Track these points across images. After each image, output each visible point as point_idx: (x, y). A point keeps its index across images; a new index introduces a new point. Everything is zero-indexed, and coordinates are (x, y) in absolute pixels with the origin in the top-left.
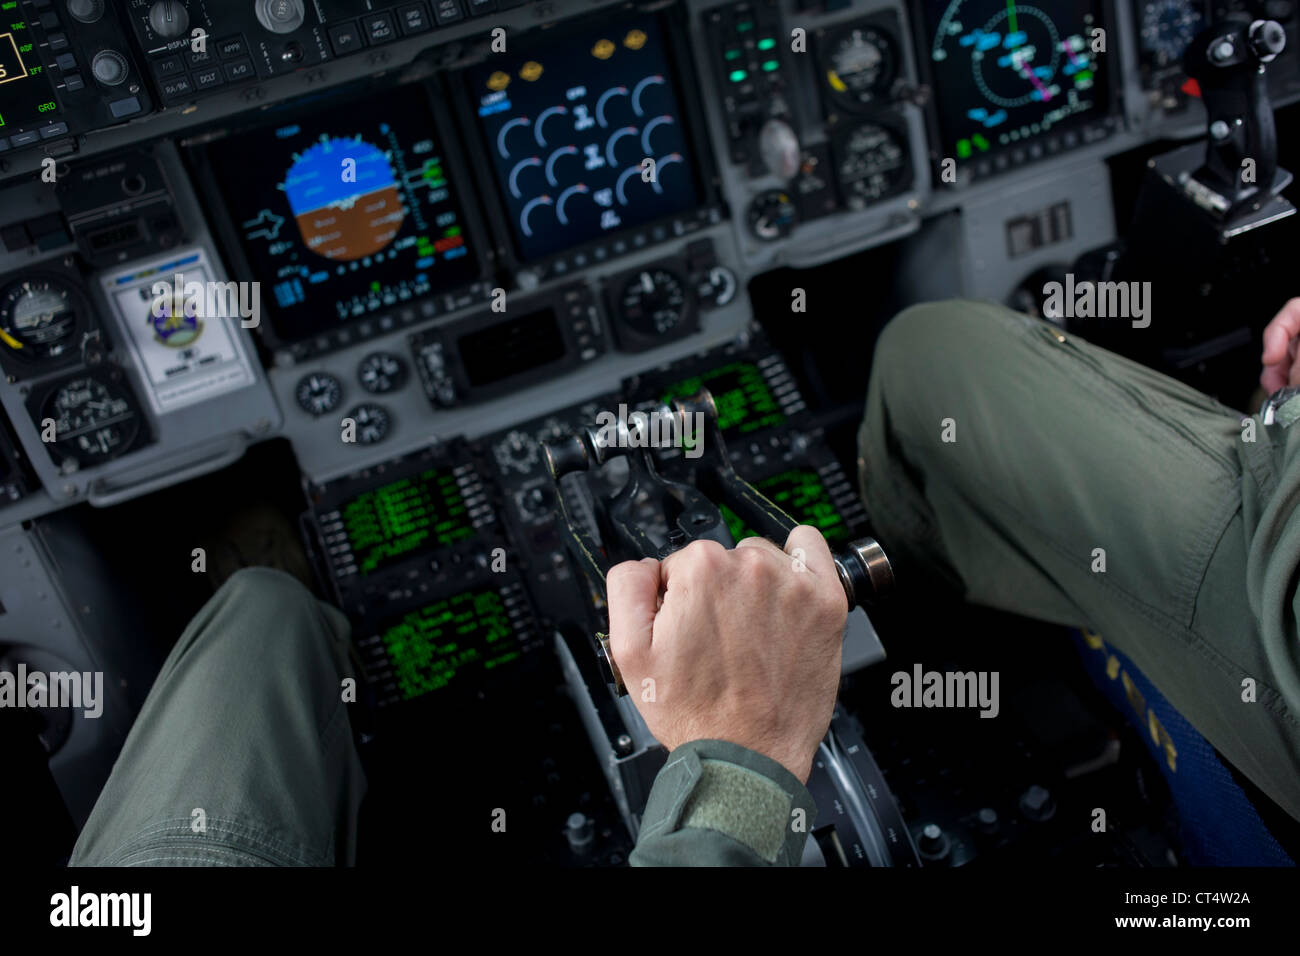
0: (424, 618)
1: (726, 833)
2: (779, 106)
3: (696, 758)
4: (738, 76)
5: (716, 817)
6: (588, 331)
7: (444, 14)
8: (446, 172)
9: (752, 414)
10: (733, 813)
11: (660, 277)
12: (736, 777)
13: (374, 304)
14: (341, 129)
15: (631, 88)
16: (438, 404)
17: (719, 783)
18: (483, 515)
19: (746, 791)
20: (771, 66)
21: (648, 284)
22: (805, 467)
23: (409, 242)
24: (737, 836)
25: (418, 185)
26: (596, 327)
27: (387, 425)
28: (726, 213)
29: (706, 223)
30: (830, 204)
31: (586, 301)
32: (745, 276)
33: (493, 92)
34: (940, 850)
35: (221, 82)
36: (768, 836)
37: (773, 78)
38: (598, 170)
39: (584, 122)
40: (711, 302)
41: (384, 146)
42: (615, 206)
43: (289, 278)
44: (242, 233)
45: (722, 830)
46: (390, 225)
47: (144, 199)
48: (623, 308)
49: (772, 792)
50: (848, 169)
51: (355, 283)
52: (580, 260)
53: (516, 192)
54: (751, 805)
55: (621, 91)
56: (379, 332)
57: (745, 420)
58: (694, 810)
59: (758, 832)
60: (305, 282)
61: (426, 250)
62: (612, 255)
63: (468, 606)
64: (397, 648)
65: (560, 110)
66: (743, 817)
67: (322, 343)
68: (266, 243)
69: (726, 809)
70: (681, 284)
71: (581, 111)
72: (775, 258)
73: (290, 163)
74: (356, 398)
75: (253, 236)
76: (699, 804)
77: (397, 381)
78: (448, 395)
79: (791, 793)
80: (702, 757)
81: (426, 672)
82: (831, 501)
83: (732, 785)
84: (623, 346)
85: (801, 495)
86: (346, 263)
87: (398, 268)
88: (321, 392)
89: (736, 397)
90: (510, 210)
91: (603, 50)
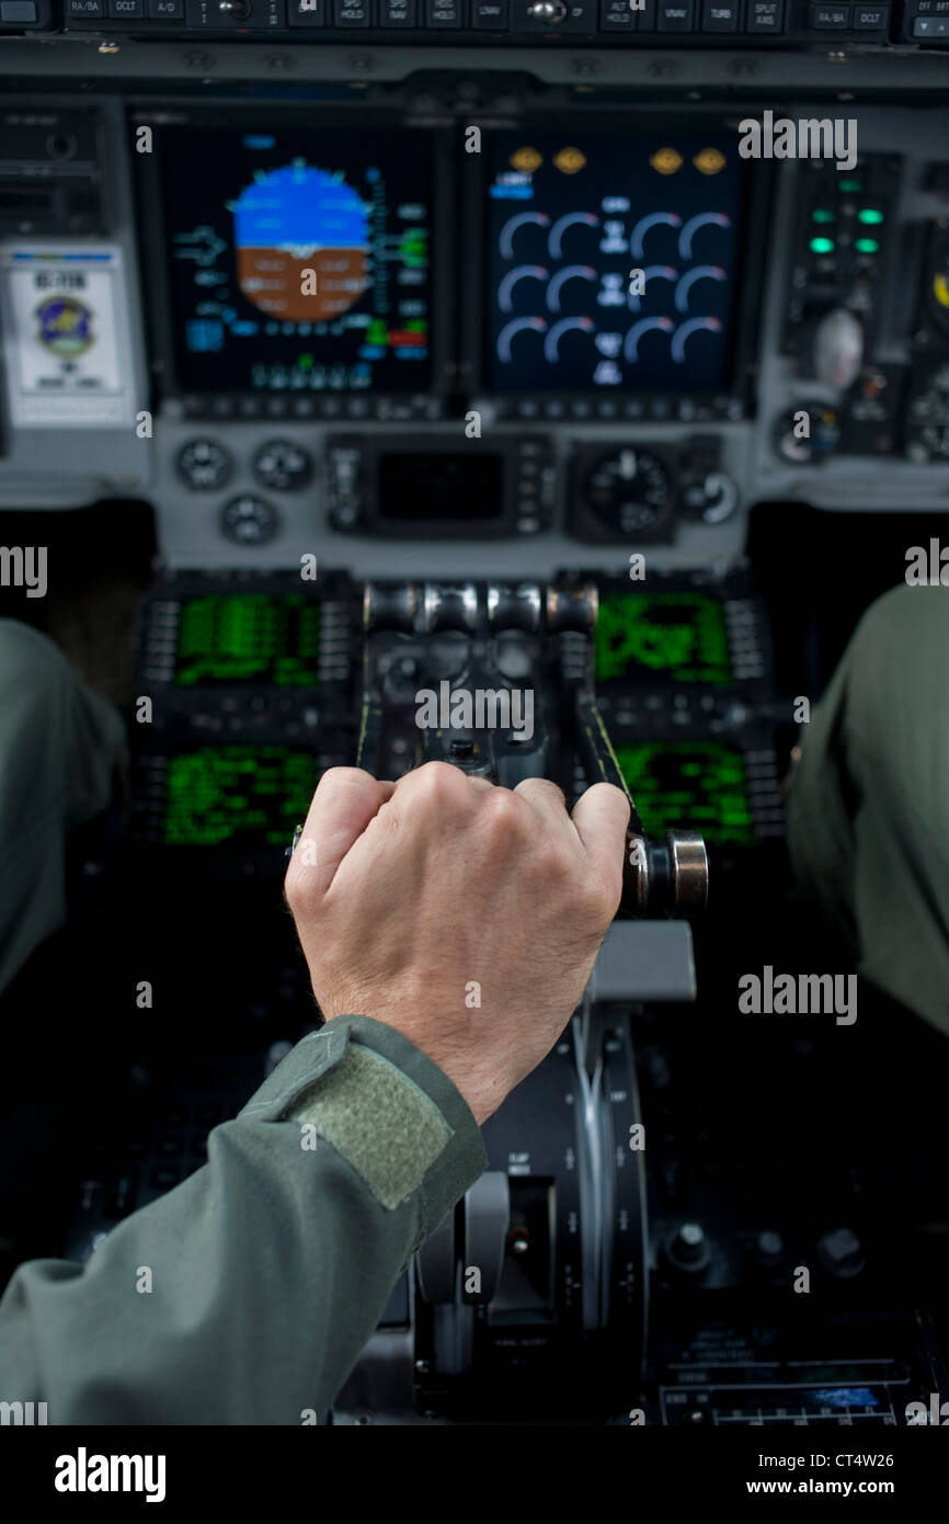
0: (223, 757)
1: (339, 1148)
2: (861, 300)
3: (344, 1039)
4: (821, 245)
5: (335, 1125)
6: (536, 497)
7: (437, 15)
8: (430, 252)
9: (695, 660)
10: (359, 1127)
11: (647, 465)
12: (386, 1082)
13: (298, 382)
14: (322, 160)
15: (685, 219)
16: (334, 525)
17: (359, 1081)
18: (333, 667)
19: (391, 1104)
20: (867, 246)
21: (628, 466)
22: (733, 744)
23: (360, 321)
24: (353, 1159)
25: (392, 256)
26: (548, 495)
27: (271, 527)
28: (751, 411)
29: (722, 416)
30: (884, 443)
31: (545, 460)
32: (751, 496)
33: (514, 170)
34: (695, 1259)
35: (141, 16)
36: (396, 1173)
37: (865, 262)
38: (613, 309)
39: (614, 243)
40: (697, 514)
41: (366, 194)
42: (620, 360)
43: (212, 318)
44: (172, 247)
45: (335, 1144)
46: (344, 294)
47: (68, 167)
48: (588, 487)
49: (426, 1118)
50: (922, 407)
51: (285, 350)
52: (555, 409)
53: (504, 299)
54: (389, 1125)
55: (671, 220)
56: (290, 416)
57: (685, 666)
58: (313, 1102)
59: (384, 1163)
60: (227, 328)
61: (379, 336)
62: (595, 417)
63: (276, 763)
64: (179, 781)
65: (589, 219)
66: (370, 1135)
67: (223, 406)
68: (193, 268)
69: (353, 1118)
70: (669, 480)
71: (614, 229)
72: (795, 487)
73: (250, 181)
74: (244, 484)
75: (185, 254)
76: (322, 1099)
77: (298, 481)
78: (347, 516)
79: (454, 1129)
80: (354, 1038)
81: (200, 820)
82: (748, 796)
83: (376, 1090)
84: (575, 531)
85: (714, 777)
86: (280, 322)
87: (338, 349)
88: (205, 463)
89: (684, 635)
90: (491, 321)
91: (666, 162)
